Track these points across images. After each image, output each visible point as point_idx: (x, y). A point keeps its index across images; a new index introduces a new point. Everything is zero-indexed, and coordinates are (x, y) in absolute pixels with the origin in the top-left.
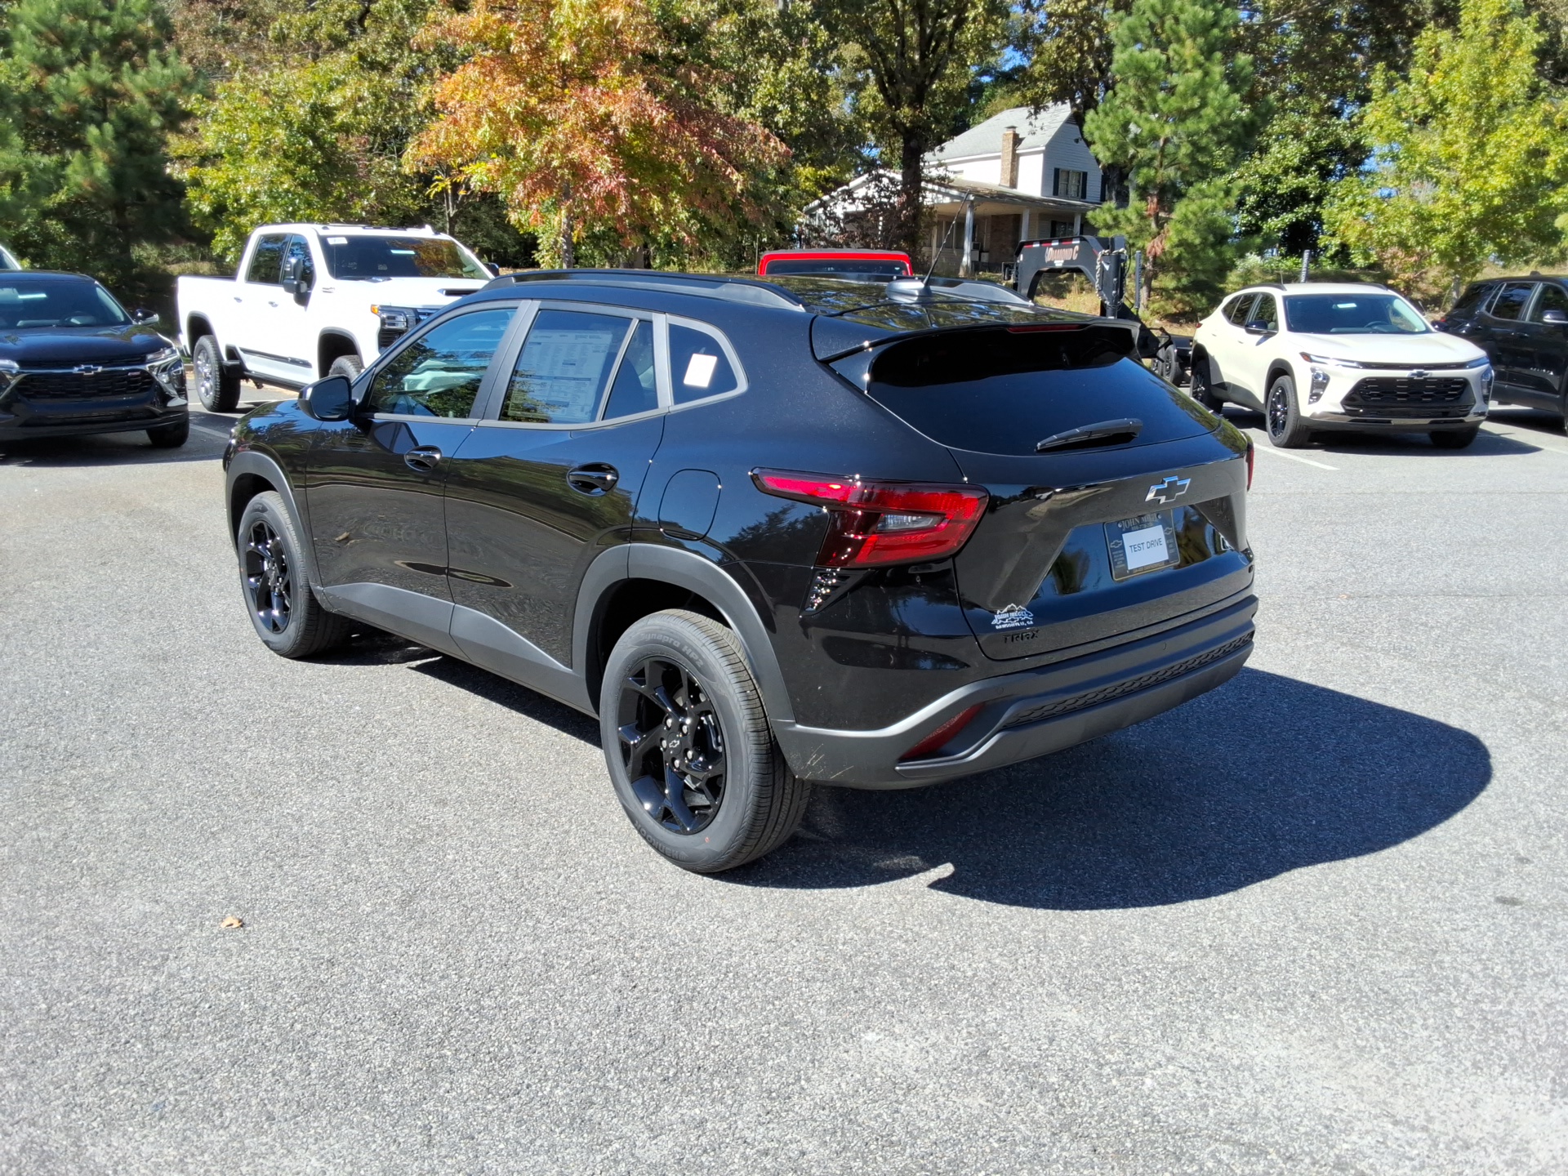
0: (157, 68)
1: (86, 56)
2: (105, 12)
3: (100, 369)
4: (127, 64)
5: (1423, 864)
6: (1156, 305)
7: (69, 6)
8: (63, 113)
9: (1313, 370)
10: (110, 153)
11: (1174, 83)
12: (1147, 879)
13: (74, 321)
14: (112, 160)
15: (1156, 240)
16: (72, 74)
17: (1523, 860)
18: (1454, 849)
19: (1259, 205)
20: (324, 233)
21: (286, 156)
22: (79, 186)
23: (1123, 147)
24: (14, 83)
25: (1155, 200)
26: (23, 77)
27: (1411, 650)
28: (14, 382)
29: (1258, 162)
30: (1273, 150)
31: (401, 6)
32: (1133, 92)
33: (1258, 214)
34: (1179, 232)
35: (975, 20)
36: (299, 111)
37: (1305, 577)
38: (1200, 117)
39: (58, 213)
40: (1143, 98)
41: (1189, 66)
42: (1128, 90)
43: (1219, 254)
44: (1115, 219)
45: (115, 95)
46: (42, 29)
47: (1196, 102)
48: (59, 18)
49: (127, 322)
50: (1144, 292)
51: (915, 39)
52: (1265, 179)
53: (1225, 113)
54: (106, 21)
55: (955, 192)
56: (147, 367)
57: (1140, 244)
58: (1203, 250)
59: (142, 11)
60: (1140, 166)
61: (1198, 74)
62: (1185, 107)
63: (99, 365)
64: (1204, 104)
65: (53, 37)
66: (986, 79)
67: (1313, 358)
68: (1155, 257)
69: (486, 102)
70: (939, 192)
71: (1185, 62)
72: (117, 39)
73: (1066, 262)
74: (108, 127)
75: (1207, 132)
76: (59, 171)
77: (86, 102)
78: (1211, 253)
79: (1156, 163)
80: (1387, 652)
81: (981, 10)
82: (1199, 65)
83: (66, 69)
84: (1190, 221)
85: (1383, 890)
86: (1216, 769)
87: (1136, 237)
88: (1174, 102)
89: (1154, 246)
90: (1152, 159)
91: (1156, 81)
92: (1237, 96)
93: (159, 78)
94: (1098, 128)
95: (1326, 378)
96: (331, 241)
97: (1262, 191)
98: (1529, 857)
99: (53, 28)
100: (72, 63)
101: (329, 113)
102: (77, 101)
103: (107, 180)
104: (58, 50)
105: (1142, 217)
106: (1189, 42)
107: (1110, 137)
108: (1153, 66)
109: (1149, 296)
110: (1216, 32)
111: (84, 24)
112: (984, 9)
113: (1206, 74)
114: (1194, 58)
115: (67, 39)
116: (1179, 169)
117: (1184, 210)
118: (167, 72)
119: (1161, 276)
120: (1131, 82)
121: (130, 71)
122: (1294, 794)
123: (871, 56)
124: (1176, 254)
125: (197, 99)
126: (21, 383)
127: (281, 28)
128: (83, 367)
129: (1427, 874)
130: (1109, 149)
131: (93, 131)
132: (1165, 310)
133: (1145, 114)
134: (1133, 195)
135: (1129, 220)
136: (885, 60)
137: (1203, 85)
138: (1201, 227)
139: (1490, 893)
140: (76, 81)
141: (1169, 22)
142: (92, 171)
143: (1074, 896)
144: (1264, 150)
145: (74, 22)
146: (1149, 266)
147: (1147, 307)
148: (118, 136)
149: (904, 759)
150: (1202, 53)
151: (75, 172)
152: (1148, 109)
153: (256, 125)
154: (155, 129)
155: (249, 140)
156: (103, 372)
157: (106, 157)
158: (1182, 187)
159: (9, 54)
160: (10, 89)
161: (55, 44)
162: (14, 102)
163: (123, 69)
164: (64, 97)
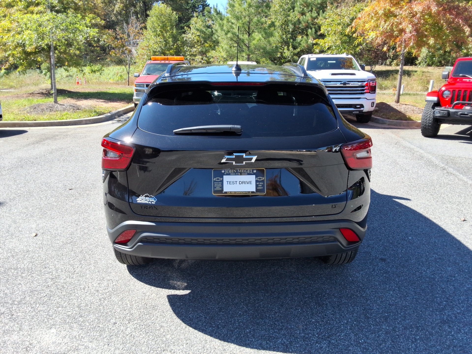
1: (312, 10)
4: (321, 11)
8: (303, 26)
22: (304, 46)
24: (293, 19)
26: (295, 17)
46: (303, 3)
65: (305, 5)
74: (313, 29)
76: (300, 43)
77: (310, 22)
83: (307, 14)
99: (305, 3)
100: (308, 12)
102: (308, 23)
104: (305, 9)
115: (308, 5)
121: (322, 13)
131: (310, 31)
140: (308, 17)
142: (308, 42)
149: (116, 243)
151: (303, 43)
157: (312, 37)
159: (294, 11)
160: (292, 21)
161: (305, 7)
162: (292, 24)
163: (320, 12)
164: (304, 22)
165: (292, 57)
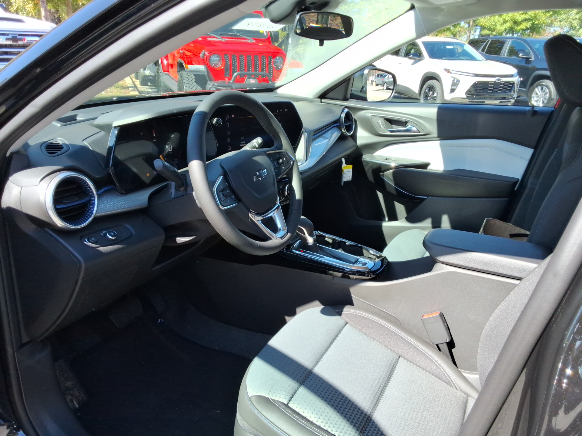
9: (451, 78)
67: (451, 71)
95: (458, 81)
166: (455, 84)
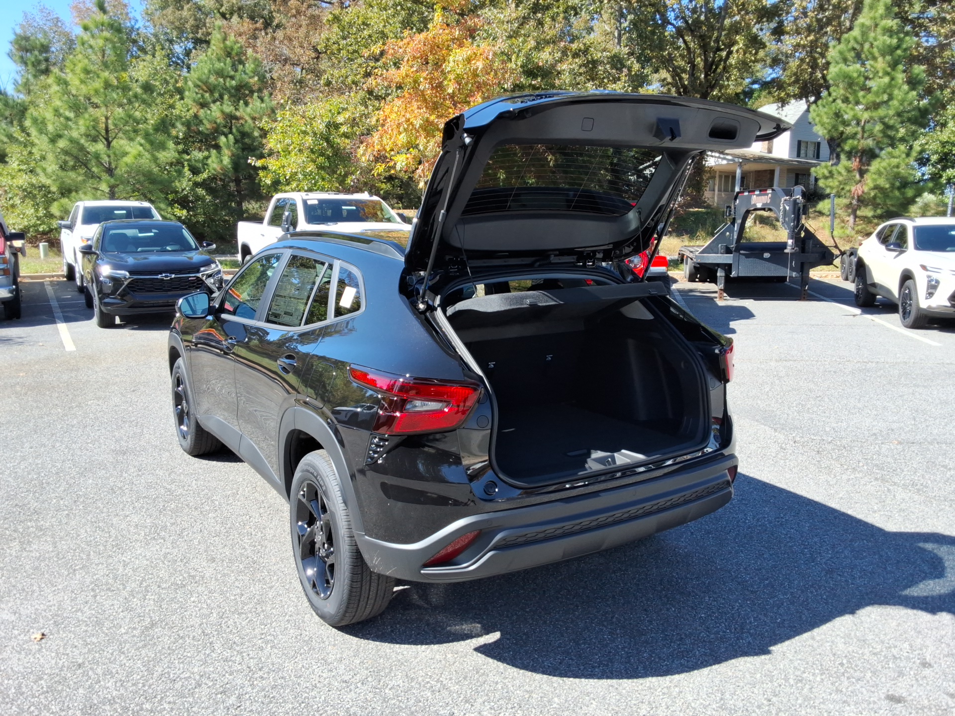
0: (258, 103)
1: (221, 97)
2: (232, 73)
3: (173, 276)
4: (242, 102)
5: (845, 661)
6: (860, 227)
7: (214, 71)
8: (207, 129)
9: (929, 277)
10: (232, 151)
11: (871, 86)
12: (629, 657)
13: (168, 248)
14: (233, 155)
15: (858, 185)
16: (214, 107)
17: (925, 664)
18: (875, 651)
19: (940, 161)
20: (305, 197)
21: (312, 151)
22: (215, 170)
23: (835, 127)
24: (183, 114)
25: (858, 160)
26: (188, 111)
27: (926, 487)
28: (126, 283)
29: (939, 133)
30: (949, 125)
31: (391, 63)
32: (842, 92)
33: (939, 166)
34: (874, 180)
35: (737, 51)
36: (320, 126)
37: (874, 426)
38: (889, 106)
39: (203, 184)
40: (848, 95)
41: (880, 74)
42: (838, 91)
43: (903, 194)
44: (830, 172)
45: (237, 118)
46: (200, 83)
47: (885, 97)
48: (209, 78)
49: (197, 249)
50: (851, 219)
51: (701, 65)
52: (943, 144)
53: (906, 104)
54: (232, 78)
55: (730, 157)
56: (200, 275)
57: (847, 188)
58: (892, 191)
59: (252, 72)
60: (848, 138)
61: (886, 79)
62: (878, 101)
63: (173, 273)
64: (891, 98)
65: (205, 88)
66: (756, 86)
67: (928, 268)
68: (858, 197)
69: (404, 119)
70: (719, 157)
71: (878, 72)
72: (239, 88)
73: (763, 204)
74: (231, 137)
75: (894, 116)
76: (205, 162)
77: (220, 124)
78: (897, 193)
79: (859, 136)
80: (905, 487)
81: (741, 45)
82: (888, 74)
83: (212, 105)
84: (882, 174)
85: (801, 681)
86: (729, 572)
87: (845, 184)
88: (871, 97)
89: (857, 189)
90: (856, 134)
91: (857, 84)
92: (914, 93)
93: (259, 109)
94: (818, 115)
95: (937, 282)
96: (309, 202)
97: (941, 151)
98: (932, 662)
99: (206, 83)
100: (214, 102)
101: (337, 126)
102: (216, 123)
103: (230, 166)
104: (207, 95)
105: (849, 171)
106: (880, 59)
107: (826, 120)
108: (855, 75)
109: (855, 221)
110: (899, 52)
111: (221, 80)
112: (744, 45)
113: (893, 79)
114: (884, 69)
115: (212, 89)
116: (874, 140)
117: (877, 166)
118: (263, 105)
119: (863, 208)
120: (841, 86)
121: (244, 106)
122: (776, 596)
123: (673, 77)
124: (872, 194)
125: (266, 121)
126: (129, 283)
127: (328, 79)
128: (164, 275)
129: (843, 671)
130: (825, 128)
131: (223, 139)
132: (866, 231)
133: (850, 106)
134: (843, 156)
135: (839, 173)
136: (681, 79)
137: (890, 86)
138: (889, 177)
139: (884, 690)
140: (216, 112)
141: (867, 46)
142: (221, 161)
143: (569, 666)
144: (944, 125)
145: (216, 79)
146: (854, 202)
147: (853, 229)
148: (237, 141)
149: (426, 565)
150: (889, 66)
151: (213, 162)
152: (853, 102)
153: (297, 135)
154: (257, 137)
155: (293, 143)
156: (175, 278)
157: (230, 154)
158: (877, 151)
159: (182, 98)
160: (181, 118)
161: (206, 92)
162: (183, 124)
163: (240, 104)
164: (209, 121)
165: (192, 190)
166: (933, 287)
